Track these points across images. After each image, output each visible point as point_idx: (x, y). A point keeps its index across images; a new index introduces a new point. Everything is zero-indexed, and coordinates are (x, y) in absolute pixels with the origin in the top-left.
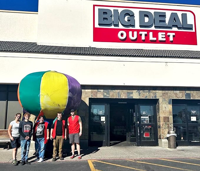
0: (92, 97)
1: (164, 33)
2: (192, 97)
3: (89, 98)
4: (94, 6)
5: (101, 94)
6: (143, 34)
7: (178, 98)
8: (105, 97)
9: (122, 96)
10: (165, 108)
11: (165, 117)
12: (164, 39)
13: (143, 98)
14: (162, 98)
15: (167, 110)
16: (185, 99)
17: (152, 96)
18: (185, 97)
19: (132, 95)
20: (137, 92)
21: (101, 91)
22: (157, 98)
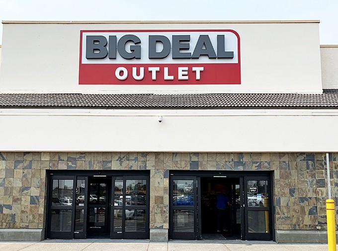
0: (51, 169)
1: (187, 68)
2: (201, 167)
3: (46, 170)
4: (82, 32)
5: (63, 165)
6: (154, 70)
7: (179, 168)
8: (70, 168)
9: (95, 166)
10: (159, 183)
11: (158, 196)
12: (187, 78)
13: (125, 169)
14: (154, 168)
15: (162, 186)
16: (189, 169)
17: (140, 167)
18: (189, 167)
19: (109, 165)
20: (117, 160)
21: (63, 160)
22: (147, 169)
